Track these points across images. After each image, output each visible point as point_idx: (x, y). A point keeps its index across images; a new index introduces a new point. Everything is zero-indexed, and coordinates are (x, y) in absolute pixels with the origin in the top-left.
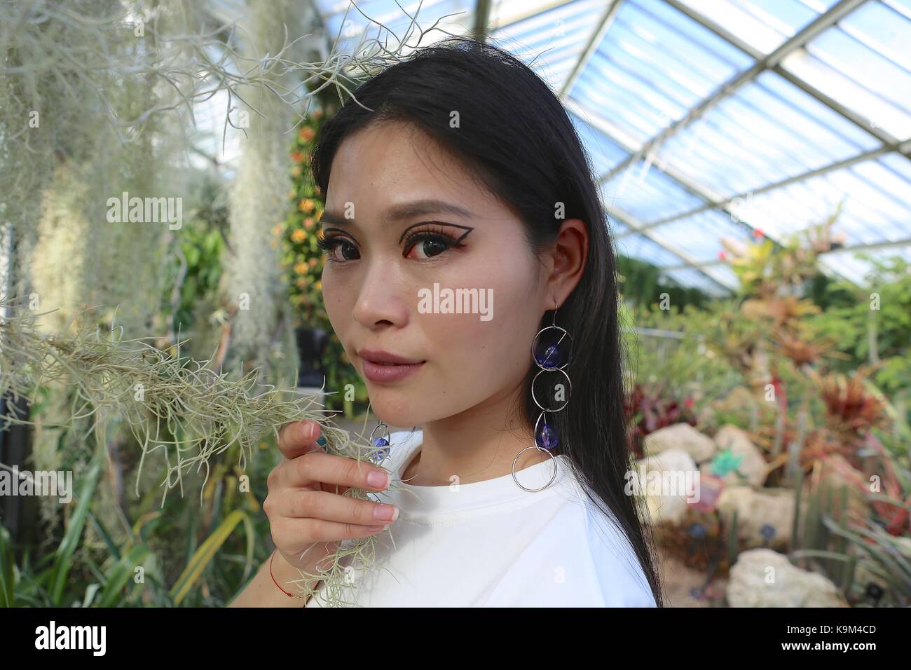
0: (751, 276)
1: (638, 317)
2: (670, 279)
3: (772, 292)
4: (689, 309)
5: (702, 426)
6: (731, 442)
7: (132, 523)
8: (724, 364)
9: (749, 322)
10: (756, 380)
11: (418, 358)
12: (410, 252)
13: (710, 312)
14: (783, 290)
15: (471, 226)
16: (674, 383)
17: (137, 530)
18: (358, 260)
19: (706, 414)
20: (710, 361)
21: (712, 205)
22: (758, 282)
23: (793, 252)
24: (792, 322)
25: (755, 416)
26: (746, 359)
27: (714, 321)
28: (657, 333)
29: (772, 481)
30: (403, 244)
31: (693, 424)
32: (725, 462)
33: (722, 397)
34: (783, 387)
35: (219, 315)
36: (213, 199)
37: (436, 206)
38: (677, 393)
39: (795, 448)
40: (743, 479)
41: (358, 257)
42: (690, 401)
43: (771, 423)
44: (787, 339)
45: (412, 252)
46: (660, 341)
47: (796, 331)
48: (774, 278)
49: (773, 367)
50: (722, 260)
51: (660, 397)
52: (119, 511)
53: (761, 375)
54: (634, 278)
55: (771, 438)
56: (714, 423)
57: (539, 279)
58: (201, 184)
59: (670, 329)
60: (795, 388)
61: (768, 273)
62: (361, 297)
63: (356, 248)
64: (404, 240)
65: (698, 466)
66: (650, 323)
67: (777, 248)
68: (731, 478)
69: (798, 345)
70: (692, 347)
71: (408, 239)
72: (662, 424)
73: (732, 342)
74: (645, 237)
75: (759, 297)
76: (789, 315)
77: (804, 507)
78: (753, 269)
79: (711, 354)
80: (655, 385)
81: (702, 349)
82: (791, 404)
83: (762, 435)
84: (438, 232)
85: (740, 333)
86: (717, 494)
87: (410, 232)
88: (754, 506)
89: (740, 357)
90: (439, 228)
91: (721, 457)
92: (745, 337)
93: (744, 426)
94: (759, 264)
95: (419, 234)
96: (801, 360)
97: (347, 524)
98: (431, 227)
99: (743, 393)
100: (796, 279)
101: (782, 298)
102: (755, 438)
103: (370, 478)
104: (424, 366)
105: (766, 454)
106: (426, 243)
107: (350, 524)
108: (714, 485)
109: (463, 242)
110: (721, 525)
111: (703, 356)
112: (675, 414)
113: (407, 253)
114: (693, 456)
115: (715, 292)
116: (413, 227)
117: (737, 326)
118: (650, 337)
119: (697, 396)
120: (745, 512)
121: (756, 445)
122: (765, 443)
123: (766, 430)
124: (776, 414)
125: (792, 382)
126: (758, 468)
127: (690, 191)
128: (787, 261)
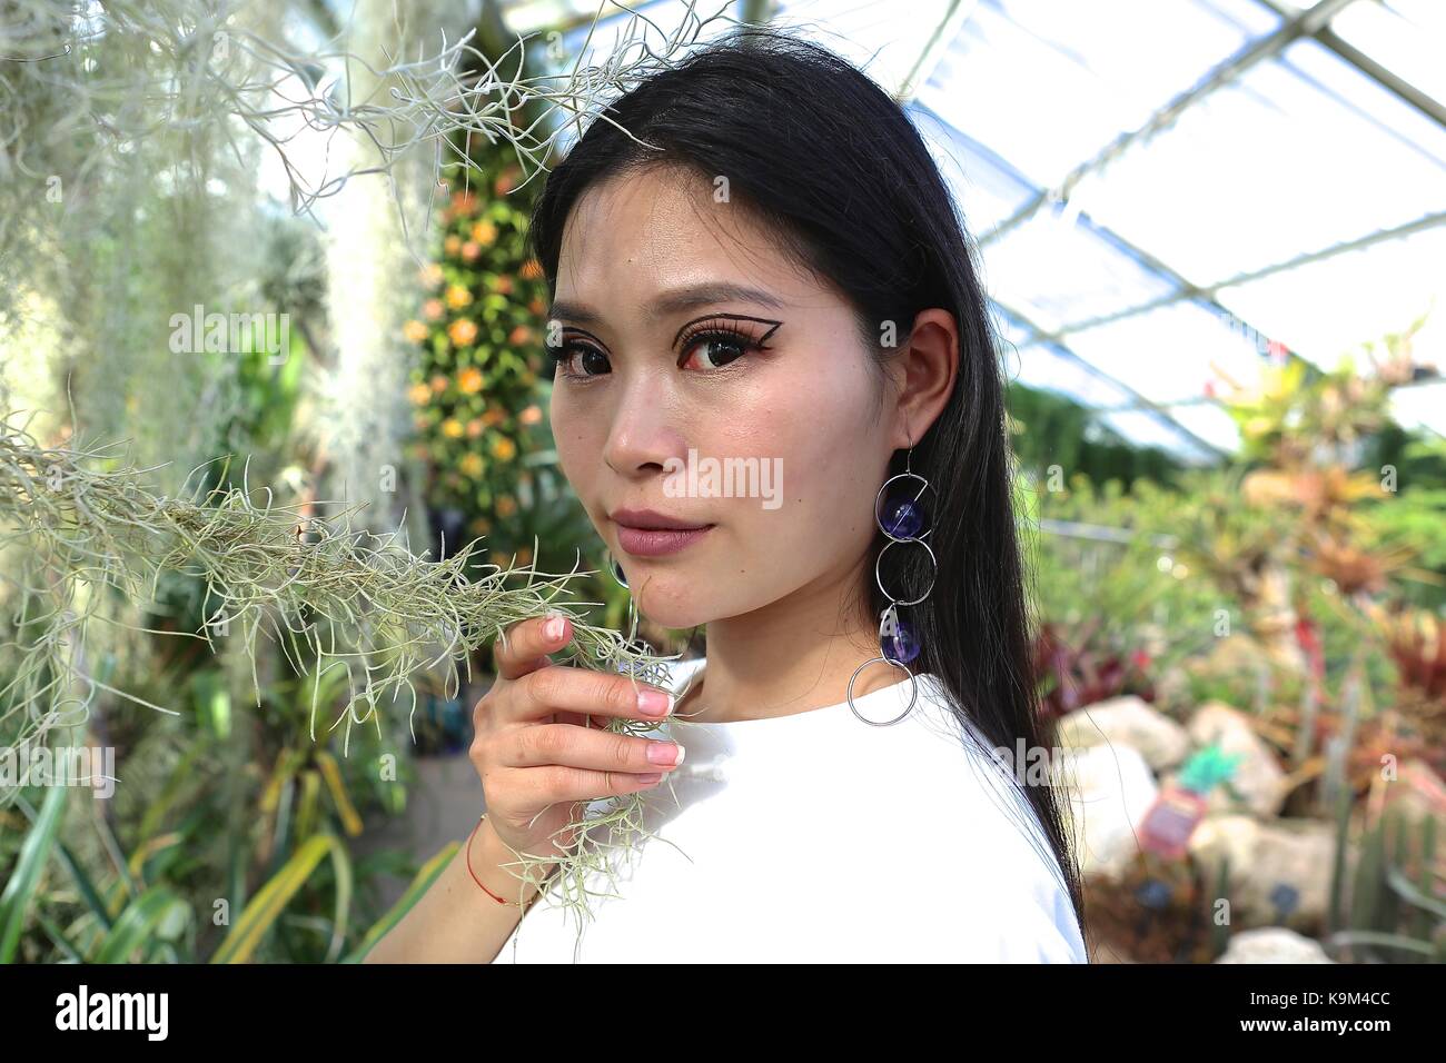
0: (1263, 425)
1: (1045, 500)
2: (1107, 430)
3: (1301, 456)
4: (1143, 486)
5: (1165, 703)
6: (1217, 736)
7: (126, 852)
8: (1208, 592)
9: (1255, 511)
10: (1266, 620)
11: (702, 519)
12: (688, 360)
13: (1181, 492)
14: (1322, 453)
15: (779, 320)
16: (1115, 623)
17: (136, 865)
18: (609, 375)
19: (1172, 681)
20: (1180, 583)
21: (1190, 292)
22: (1275, 437)
23: (1341, 383)
24: (1337, 514)
25: (1264, 687)
26: (1250, 582)
27: (1190, 510)
28: (1083, 530)
29: (1294, 808)
30: (677, 349)
31: (1148, 697)
32: (1208, 767)
33: (1201, 652)
34: (1317, 637)
35: (292, 475)
36: (289, 261)
37: (726, 292)
38: (1120, 642)
39: (1338, 748)
40: (1240, 804)
41: (608, 370)
42: (1142, 657)
43: (1295, 701)
44: (1327, 544)
45: (692, 360)
46: (1088, 544)
47: (1344, 531)
48: (1302, 431)
49: (1299, 598)
50: (1210, 395)
51: (1089, 647)
52: (103, 831)
53: (1275, 610)
54: (1041, 427)
55: (1293, 727)
56: (1186, 698)
57: (885, 401)
58: (270, 236)
59: (1106, 524)
60: (1339, 639)
61: (1294, 421)
62: (617, 429)
63: (605, 357)
64: (680, 343)
65: (1157, 775)
66: (1069, 512)
67: (1312, 376)
68: (1217, 799)
69: (1347, 556)
70: (1148, 557)
71: (685, 341)
72: (1093, 697)
73: (1224, 549)
74: (1060, 349)
75: (1274, 466)
76: (1332, 499)
77: (1353, 855)
78: (1267, 413)
79: (1182, 571)
80: (1077, 627)
81: (1164, 563)
82: (1332, 668)
83: (1276, 722)
84: (729, 330)
85: (1239, 532)
86: (1190, 825)
87: (689, 330)
88: (1260, 850)
89: (1236, 577)
90: (730, 323)
91: (1200, 760)
92: (1248, 541)
93: (1244, 704)
94: (1279, 406)
95: (702, 332)
96: (1351, 584)
97: (606, 772)
98: (719, 322)
99: (1243, 644)
100: (1347, 433)
101: (1319, 470)
102: (1264, 727)
103: (642, 701)
104: (712, 532)
105: (1283, 757)
106: (713, 346)
107: (610, 772)
108: (1187, 807)
109: (766, 344)
110: (1199, 884)
111: (1168, 574)
112: (1115, 680)
113: (684, 361)
114: (1147, 757)
115: (1191, 454)
116: (693, 323)
117: (1233, 519)
118: (1068, 538)
119: (1156, 649)
120: (1242, 861)
121: (1265, 740)
122: (1282, 737)
123: (1284, 713)
124: (1303, 683)
125: (1334, 627)
126: (1267, 782)
127: (1150, 265)
128: (1330, 400)
